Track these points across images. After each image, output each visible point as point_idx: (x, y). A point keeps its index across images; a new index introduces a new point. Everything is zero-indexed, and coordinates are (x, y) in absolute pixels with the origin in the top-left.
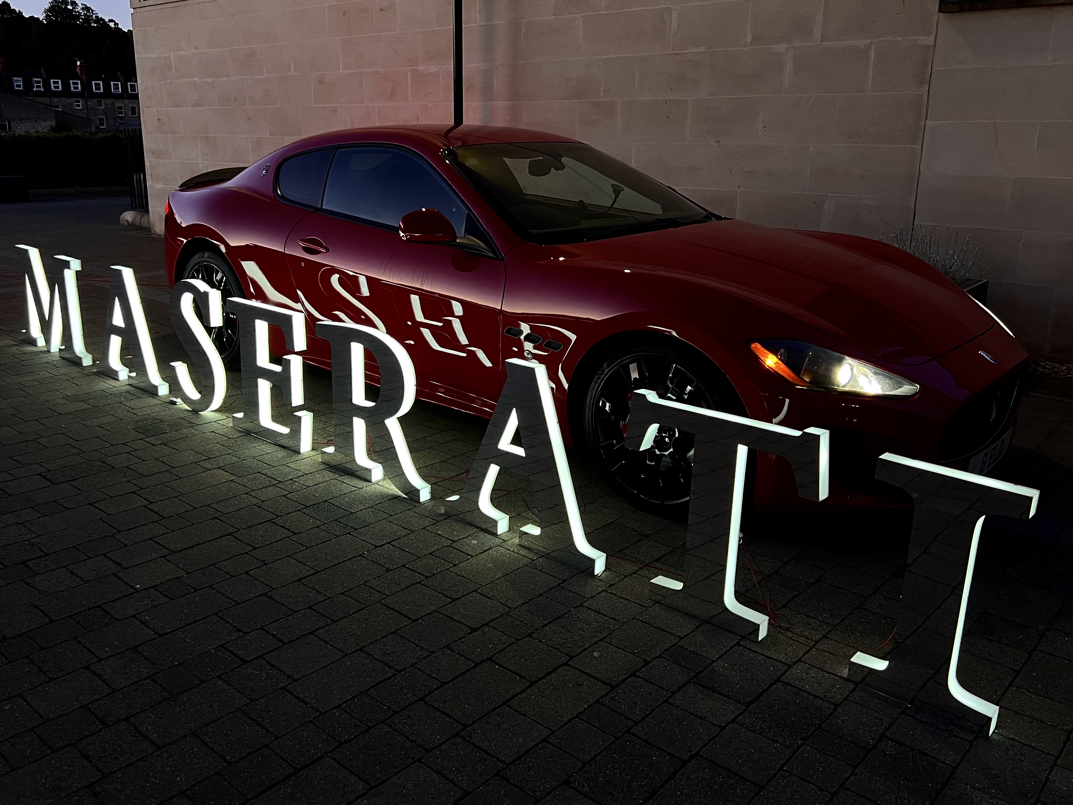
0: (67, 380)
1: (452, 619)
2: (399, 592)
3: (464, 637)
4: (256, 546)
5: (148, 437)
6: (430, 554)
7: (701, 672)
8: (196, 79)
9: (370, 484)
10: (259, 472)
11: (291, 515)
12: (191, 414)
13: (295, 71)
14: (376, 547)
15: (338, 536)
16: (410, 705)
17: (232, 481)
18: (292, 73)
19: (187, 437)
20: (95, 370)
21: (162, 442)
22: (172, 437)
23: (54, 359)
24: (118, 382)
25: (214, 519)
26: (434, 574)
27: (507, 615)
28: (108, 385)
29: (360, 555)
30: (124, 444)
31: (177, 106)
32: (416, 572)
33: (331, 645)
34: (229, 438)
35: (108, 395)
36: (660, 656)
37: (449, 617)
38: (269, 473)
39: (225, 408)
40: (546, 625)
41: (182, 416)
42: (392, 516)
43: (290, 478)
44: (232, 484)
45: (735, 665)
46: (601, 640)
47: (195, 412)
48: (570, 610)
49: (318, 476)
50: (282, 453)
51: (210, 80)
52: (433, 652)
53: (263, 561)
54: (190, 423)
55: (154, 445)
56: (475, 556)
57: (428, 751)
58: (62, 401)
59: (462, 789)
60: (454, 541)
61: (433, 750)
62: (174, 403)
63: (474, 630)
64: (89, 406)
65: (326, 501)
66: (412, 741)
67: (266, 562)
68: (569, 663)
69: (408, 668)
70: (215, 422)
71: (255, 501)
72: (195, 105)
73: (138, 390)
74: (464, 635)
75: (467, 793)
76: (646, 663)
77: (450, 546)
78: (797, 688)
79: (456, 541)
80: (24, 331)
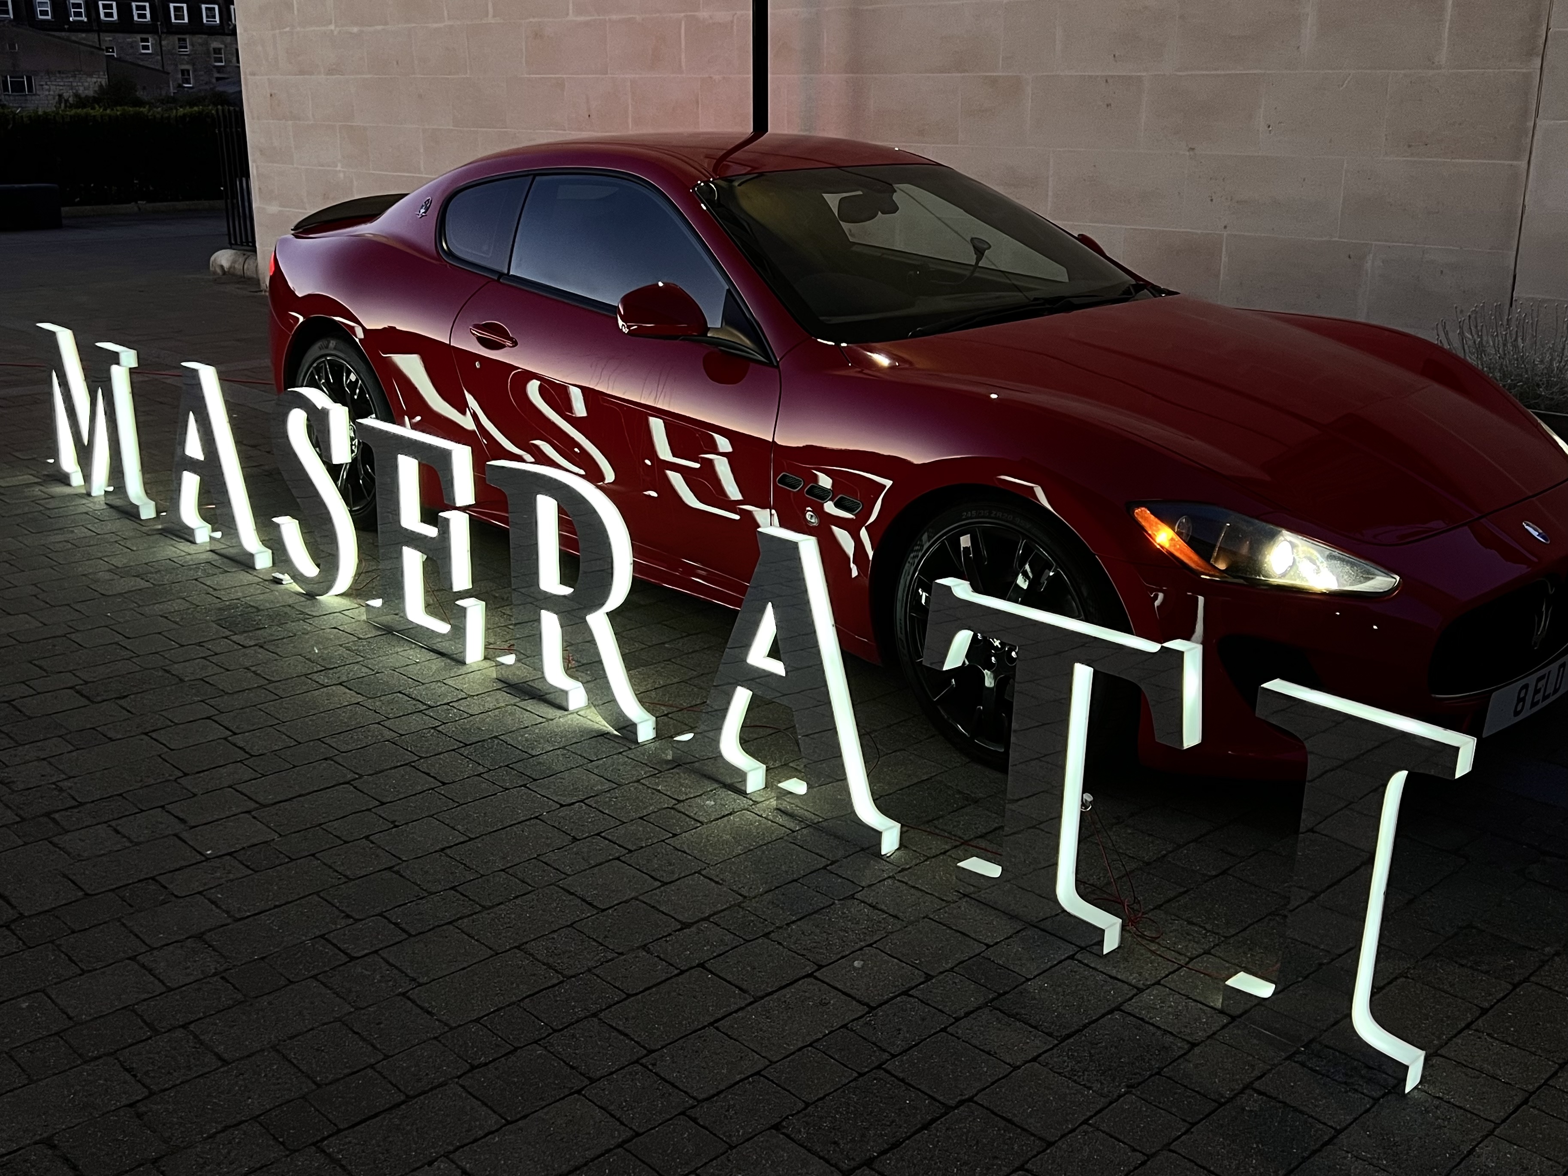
0: (116, 542)
1: (657, 909)
2: (585, 870)
3: (670, 935)
4: (384, 800)
5: (236, 634)
6: (641, 818)
7: (1005, 993)
8: (332, 27)
9: (566, 713)
10: (400, 692)
11: (441, 756)
12: (303, 599)
13: (494, 16)
14: (562, 806)
15: (507, 789)
16: (577, 1022)
17: (358, 703)
18: (490, 20)
19: (295, 635)
20: (160, 527)
21: (257, 642)
22: (272, 635)
23: (97, 507)
24: (193, 546)
25: (326, 759)
26: (642, 847)
27: (739, 906)
28: (178, 551)
29: (536, 818)
30: (200, 644)
31: (302, 72)
32: (615, 843)
33: (477, 940)
34: (359, 638)
35: (178, 568)
36: (952, 969)
37: (653, 907)
38: (415, 693)
39: (356, 592)
40: (793, 922)
41: (290, 602)
42: (592, 761)
43: (445, 701)
44: (358, 709)
45: (1059, 986)
46: (870, 945)
47: (311, 596)
48: (833, 903)
49: (489, 699)
50: (438, 663)
51: (355, 30)
52: (622, 954)
53: (393, 822)
54: (302, 613)
55: (244, 647)
56: (707, 823)
57: (592, 1081)
58: (107, 576)
59: (631, 1128)
60: (679, 801)
61: (599, 1080)
62: (278, 582)
63: (685, 926)
64: (147, 585)
65: (496, 737)
66: (572, 1067)
67: (397, 823)
68: (816, 974)
69: (582, 973)
70: (340, 612)
71: (388, 734)
72: (330, 72)
73: (225, 560)
74: (670, 931)
75: (638, 1135)
76: (928, 977)
77: (672, 808)
78: (1142, 1019)
79: (683, 801)
80: (51, 461)
